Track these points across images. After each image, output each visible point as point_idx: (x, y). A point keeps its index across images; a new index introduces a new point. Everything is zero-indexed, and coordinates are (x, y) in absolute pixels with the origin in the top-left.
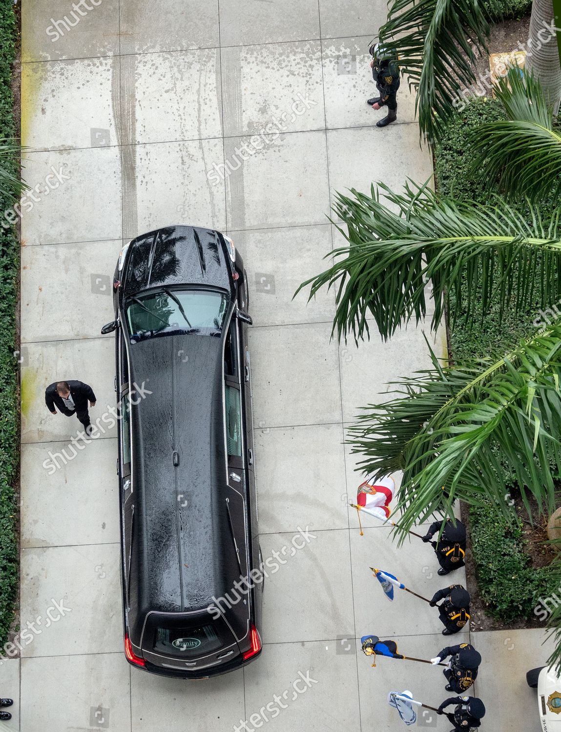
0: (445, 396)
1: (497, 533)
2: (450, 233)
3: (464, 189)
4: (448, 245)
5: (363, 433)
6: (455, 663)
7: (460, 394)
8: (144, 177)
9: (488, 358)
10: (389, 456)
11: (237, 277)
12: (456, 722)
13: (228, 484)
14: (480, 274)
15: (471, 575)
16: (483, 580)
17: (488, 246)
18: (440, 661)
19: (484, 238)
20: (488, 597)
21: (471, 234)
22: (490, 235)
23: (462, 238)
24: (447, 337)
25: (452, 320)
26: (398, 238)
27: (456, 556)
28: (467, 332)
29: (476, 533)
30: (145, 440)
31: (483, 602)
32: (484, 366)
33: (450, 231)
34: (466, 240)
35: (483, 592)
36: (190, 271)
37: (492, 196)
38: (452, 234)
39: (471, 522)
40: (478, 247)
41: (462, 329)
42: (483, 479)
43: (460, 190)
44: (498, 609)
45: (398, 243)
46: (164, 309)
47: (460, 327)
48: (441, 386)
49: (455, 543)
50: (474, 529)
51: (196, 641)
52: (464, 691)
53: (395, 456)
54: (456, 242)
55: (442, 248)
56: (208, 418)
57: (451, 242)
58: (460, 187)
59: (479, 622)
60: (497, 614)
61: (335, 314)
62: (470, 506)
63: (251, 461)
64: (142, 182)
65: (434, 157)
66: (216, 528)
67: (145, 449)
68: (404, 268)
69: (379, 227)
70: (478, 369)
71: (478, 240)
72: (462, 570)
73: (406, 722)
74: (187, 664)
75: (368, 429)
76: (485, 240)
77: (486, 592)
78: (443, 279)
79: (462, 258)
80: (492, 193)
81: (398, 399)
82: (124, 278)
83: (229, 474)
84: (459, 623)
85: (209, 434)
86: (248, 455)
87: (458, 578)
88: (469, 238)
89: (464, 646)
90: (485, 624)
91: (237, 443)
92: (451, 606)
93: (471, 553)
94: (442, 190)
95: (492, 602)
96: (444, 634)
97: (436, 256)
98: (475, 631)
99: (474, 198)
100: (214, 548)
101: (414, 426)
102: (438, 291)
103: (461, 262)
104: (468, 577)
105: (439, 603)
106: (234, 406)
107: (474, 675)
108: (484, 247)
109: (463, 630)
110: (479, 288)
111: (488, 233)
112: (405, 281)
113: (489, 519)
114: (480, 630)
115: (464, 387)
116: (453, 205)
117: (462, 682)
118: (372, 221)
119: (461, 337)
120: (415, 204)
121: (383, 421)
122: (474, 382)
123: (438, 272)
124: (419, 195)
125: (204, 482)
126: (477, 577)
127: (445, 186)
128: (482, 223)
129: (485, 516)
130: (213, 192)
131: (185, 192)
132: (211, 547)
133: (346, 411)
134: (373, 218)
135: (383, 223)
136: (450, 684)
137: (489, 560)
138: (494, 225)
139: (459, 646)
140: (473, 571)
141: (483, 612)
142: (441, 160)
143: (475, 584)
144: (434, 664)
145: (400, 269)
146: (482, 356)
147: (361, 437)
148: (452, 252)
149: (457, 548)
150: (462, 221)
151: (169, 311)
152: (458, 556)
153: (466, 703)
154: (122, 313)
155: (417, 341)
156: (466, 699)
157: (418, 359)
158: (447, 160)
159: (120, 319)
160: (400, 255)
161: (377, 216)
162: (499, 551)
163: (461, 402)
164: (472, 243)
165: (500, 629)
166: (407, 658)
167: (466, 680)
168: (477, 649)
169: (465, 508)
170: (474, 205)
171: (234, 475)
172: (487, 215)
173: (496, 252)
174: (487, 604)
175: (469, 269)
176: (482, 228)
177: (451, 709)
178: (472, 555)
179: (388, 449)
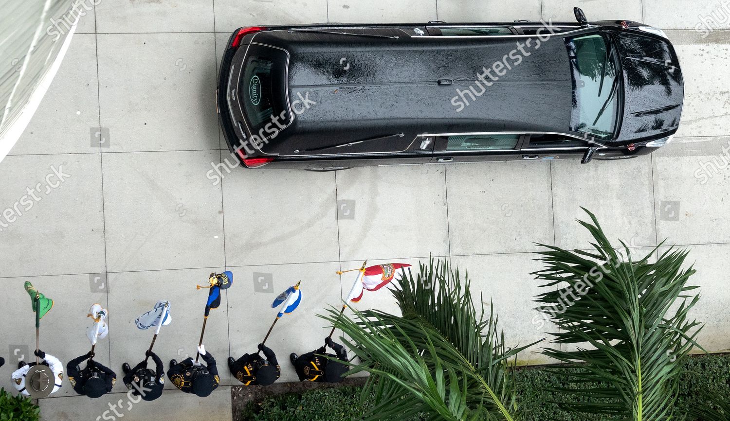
0: (477, 362)
1: (333, 415)
2: (646, 370)
3: (691, 384)
4: (633, 367)
5: (441, 275)
6: (199, 370)
7: (479, 378)
8: (708, 52)
9: (516, 407)
10: (416, 302)
11: (631, 149)
12: (138, 370)
13: (418, 135)
14: (603, 400)
15: (291, 388)
16: (284, 400)
17: (632, 409)
18: (201, 355)
19: (640, 404)
20: (267, 405)
21: (644, 392)
22: (643, 411)
23: (640, 383)
24: (538, 365)
25: (555, 370)
26: (640, 315)
27: (311, 372)
28: (543, 386)
29: (334, 393)
30: (465, 51)
31: (262, 399)
32: (508, 404)
33: (648, 369)
34: (638, 386)
35: (272, 400)
36: (637, 100)
37: (684, 414)
38: (644, 372)
39: (345, 388)
40: (630, 398)
41: (546, 381)
42: (389, 403)
43: (690, 381)
44: (255, 415)
45: (636, 315)
46: (596, 71)
47: (548, 379)
48: (488, 358)
49: (324, 370)
50: (338, 391)
51: (258, 100)
52: (170, 380)
53: (416, 308)
54: (636, 376)
55: (631, 361)
56: (487, 117)
57: (637, 371)
58: (694, 381)
59: (241, 396)
60: (250, 415)
61: (563, 249)
62: (362, 388)
63: (441, 160)
64: (703, 50)
65: (725, 354)
66: (373, 123)
67: (456, 51)
68: (610, 321)
69: (653, 296)
70: (504, 398)
71: (638, 398)
72: (296, 378)
73: (138, 319)
74: (234, 91)
75: (445, 281)
76: (638, 406)
77: (273, 403)
78: (597, 362)
79: (619, 382)
80: (686, 413)
81: (475, 313)
82: (631, 31)
83: (429, 137)
84: (240, 374)
85: (470, 117)
86: (447, 157)
87: (287, 374)
88: (641, 389)
89: (217, 380)
90: (239, 402)
91: (460, 145)
92: (258, 365)
93: (313, 387)
94: (691, 362)
95: (262, 409)
96: (230, 359)
97: (622, 355)
98: (232, 391)
99: (682, 395)
100: (353, 120)
101: (447, 330)
102: (586, 356)
103: (615, 381)
104: (289, 385)
105: (262, 354)
106: (498, 144)
107: (186, 390)
108: (630, 404)
109: (233, 378)
110: (588, 399)
111: (645, 409)
112: (596, 323)
113: (348, 407)
114: (233, 398)
115: (487, 382)
116: (674, 373)
117: (179, 377)
118: (659, 288)
119: (537, 380)
120: (676, 333)
121: (452, 296)
122: (491, 392)
123: (605, 357)
124: (685, 337)
125: (421, 111)
126: (288, 394)
127: (695, 365)
128: (656, 403)
129: (352, 403)
130: (691, 123)
131: (692, 94)
132: (354, 118)
133: (462, 260)
134: (663, 289)
135: (657, 300)
136: (177, 365)
137: (306, 406)
138: (654, 415)
139: (217, 374)
140: (294, 390)
141: (252, 399)
142: (722, 361)
143: (281, 392)
144: (199, 348)
145: (608, 318)
146: (518, 401)
147: (437, 274)
148: (626, 371)
149: (318, 373)
150: (657, 382)
151: (595, 76)
152: (310, 373)
153: (157, 381)
154: (595, 29)
155: (534, 334)
156: (162, 381)
157: (515, 336)
158: (722, 367)
159: (589, 26)
160: (623, 317)
161: (664, 294)
162: (315, 417)
163: (470, 378)
164: (635, 392)
165: (233, 417)
166: (205, 320)
167: (181, 381)
168: (213, 393)
169: (361, 382)
170: (674, 395)
171: (427, 142)
172: (664, 409)
173: (625, 417)
174: (259, 404)
175: (608, 389)
176: (650, 403)
177: (152, 365)
178: (311, 389)
179: (423, 302)
